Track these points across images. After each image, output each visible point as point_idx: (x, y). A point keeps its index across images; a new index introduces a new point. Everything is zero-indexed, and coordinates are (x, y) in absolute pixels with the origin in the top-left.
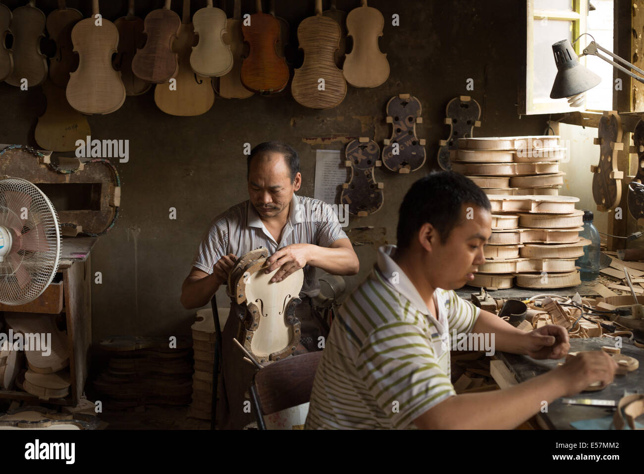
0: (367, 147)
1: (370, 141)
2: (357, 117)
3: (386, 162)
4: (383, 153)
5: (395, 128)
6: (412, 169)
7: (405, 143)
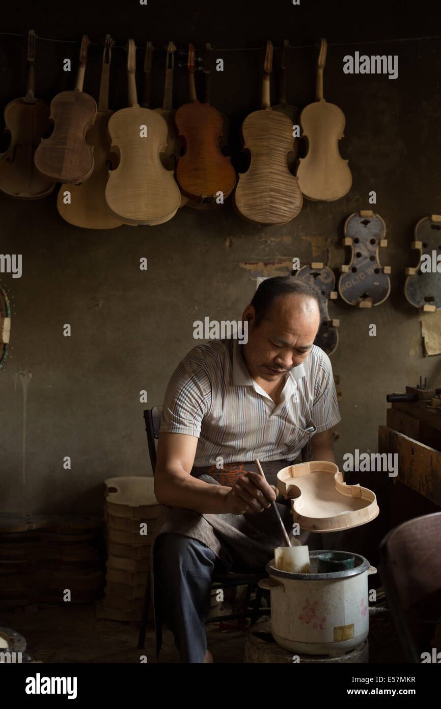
0: (319, 274)
1: (324, 268)
2: (308, 238)
3: (343, 293)
4: (340, 282)
5: (355, 251)
6: (374, 302)
7: (367, 271)
